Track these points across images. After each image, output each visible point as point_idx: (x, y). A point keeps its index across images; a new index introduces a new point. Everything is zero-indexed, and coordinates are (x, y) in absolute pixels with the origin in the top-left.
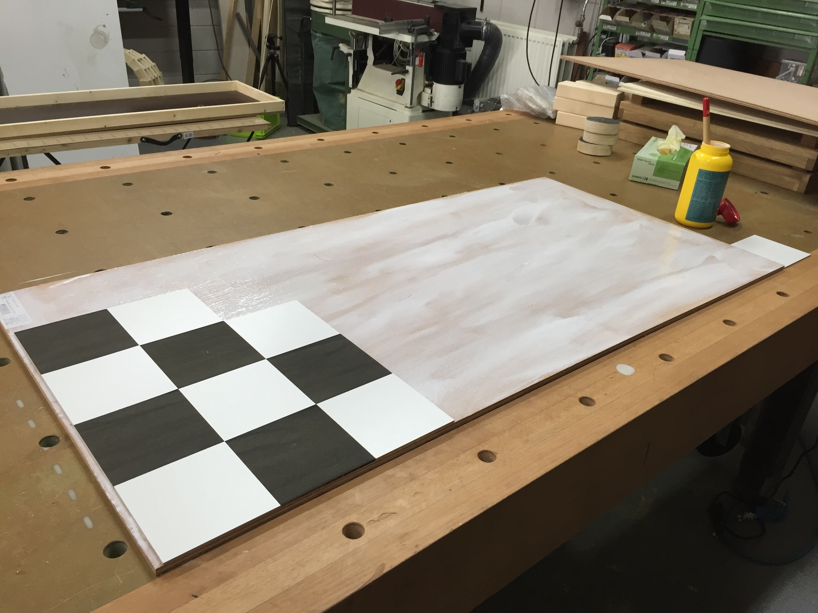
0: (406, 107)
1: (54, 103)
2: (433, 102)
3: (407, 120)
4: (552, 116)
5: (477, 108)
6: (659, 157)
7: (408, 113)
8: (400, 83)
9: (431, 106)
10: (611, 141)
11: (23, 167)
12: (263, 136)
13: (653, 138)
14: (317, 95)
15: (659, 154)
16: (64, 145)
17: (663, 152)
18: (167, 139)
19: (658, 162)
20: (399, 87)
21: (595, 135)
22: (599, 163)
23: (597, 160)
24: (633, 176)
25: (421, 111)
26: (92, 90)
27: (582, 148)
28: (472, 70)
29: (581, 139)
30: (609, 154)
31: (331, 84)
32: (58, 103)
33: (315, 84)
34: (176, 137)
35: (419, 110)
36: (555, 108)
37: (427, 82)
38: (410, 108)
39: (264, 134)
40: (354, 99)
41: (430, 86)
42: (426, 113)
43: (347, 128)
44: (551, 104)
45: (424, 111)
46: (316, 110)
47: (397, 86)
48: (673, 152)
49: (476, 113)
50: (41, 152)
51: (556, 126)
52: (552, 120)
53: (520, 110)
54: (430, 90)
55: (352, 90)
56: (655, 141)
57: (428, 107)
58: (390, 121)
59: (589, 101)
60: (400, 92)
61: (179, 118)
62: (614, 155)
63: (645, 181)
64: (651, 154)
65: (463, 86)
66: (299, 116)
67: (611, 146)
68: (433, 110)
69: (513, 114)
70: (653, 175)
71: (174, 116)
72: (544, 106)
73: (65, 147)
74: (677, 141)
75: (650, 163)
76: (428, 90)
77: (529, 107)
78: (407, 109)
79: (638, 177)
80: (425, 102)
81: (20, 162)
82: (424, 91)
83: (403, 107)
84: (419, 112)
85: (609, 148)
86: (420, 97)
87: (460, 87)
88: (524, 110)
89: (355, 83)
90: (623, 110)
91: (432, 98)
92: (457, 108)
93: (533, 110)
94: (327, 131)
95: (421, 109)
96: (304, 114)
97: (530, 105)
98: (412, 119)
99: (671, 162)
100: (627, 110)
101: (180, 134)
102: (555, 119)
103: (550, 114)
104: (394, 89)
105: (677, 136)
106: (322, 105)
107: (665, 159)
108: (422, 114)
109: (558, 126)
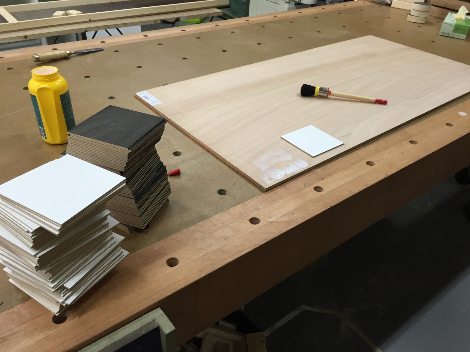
0: (286, 2)
1: (110, 2)
3: (286, 10)
4: (389, 3)
5: (328, 2)
6: (456, 22)
7: (287, 6)
9: (300, 1)
10: (426, 15)
11: (82, 39)
12: (199, 21)
13: (449, 13)
15: (456, 21)
16: (125, 24)
17: (457, 20)
18: (174, 20)
19: (456, 25)
21: (418, 12)
22: (420, 27)
23: (419, 25)
24: (442, 33)
25: (294, 4)
27: (409, 18)
29: (410, 14)
30: (424, 22)
32: (112, 2)
34: (178, 20)
38: (288, 2)
42: (296, 6)
43: (249, 16)
48: (462, 20)
49: (327, 4)
50: (115, 28)
51: (391, 8)
52: (389, 5)
56: (451, 14)
57: (298, 2)
58: (276, 11)
61: (177, 9)
62: (427, 23)
63: (448, 35)
64: (451, 21)
67: (426, 18)
68: (301, 4)
70: (453, 32)
71: (175, 8)
73: (125, 25)
74: (464, 15)
75: (451, 26)
79: (444, 33)
81: (80, 36)
83: (284, 2)
85: (425, 18)
92: (315, 2)
94: (234, 18)
98: (289, 9)
99: (462, 24)
101: (180, 18)
102: (391, 4)
103: (388, 1)
105: (464, 12)
106: (232, 3)
107: (460, 23)
108: (294, 6)
109: (393, 8)
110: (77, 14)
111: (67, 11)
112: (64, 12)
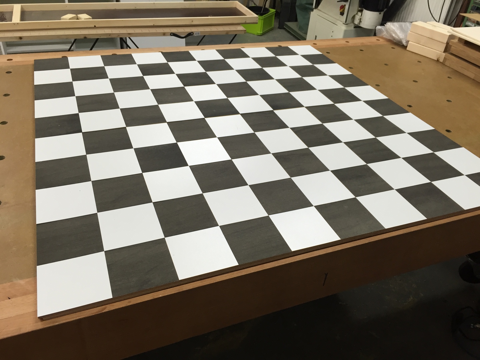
1: (134, 8)
2: (361, 22)
7: (344, 28)
8: (343, 7)
9: (360, 24)
12: (261, 34)
14: (298, 11)
18: (185, 35)
20: (342, 10)
25: (353, 27)
26: (155, 2)
28: (390, 5)
31: (307, 4)
32: (136, 8)
33: (297, 4)
34: (190, 34)
35: (352, 26)
36: (408, 39)
37: (360, 9)
39: (262, 32)
40: (314, 15)
41: (361, 11)
44: (406, 36)
45: (355, 27)
46: (296, 20)
47: (341, 9)
51: (406, 51)
52: (405, 47)
53: (387, 38)
54: (361, 14)
55: (314, 10)
57: (357, 25)
59: (430, 37)
60: (342, 14)
61: (195, 23)
65: (382, 13)
66: (286, 23)
68: (361, 27)
69: (381, 40)
71: (192, 21)
72: (401, 37)
76: (360, 14)
77: (393, 37)
78: (344, 25)
80: (356, 22)
82: (357, 14)
83: (341, 23)
84: (352, 28)
86: (354, 17)
87: (380, 14)
88: (389, 38)
89: (317, 5)
90: (451, 46)
91: (361, 19)
93: (394, 39)
95: (353, 25)
96: (289, 21)
97: (394, 35)
98: (346, 35)
100: (454, 47)
101: (192, 32)
102: (407, 47)
103: (404, 43)
104: (338, 11)
106: (299, 17)
109: (408, 52)
110: (85, 19)
111: (78, 15)
112: (74, 15)
